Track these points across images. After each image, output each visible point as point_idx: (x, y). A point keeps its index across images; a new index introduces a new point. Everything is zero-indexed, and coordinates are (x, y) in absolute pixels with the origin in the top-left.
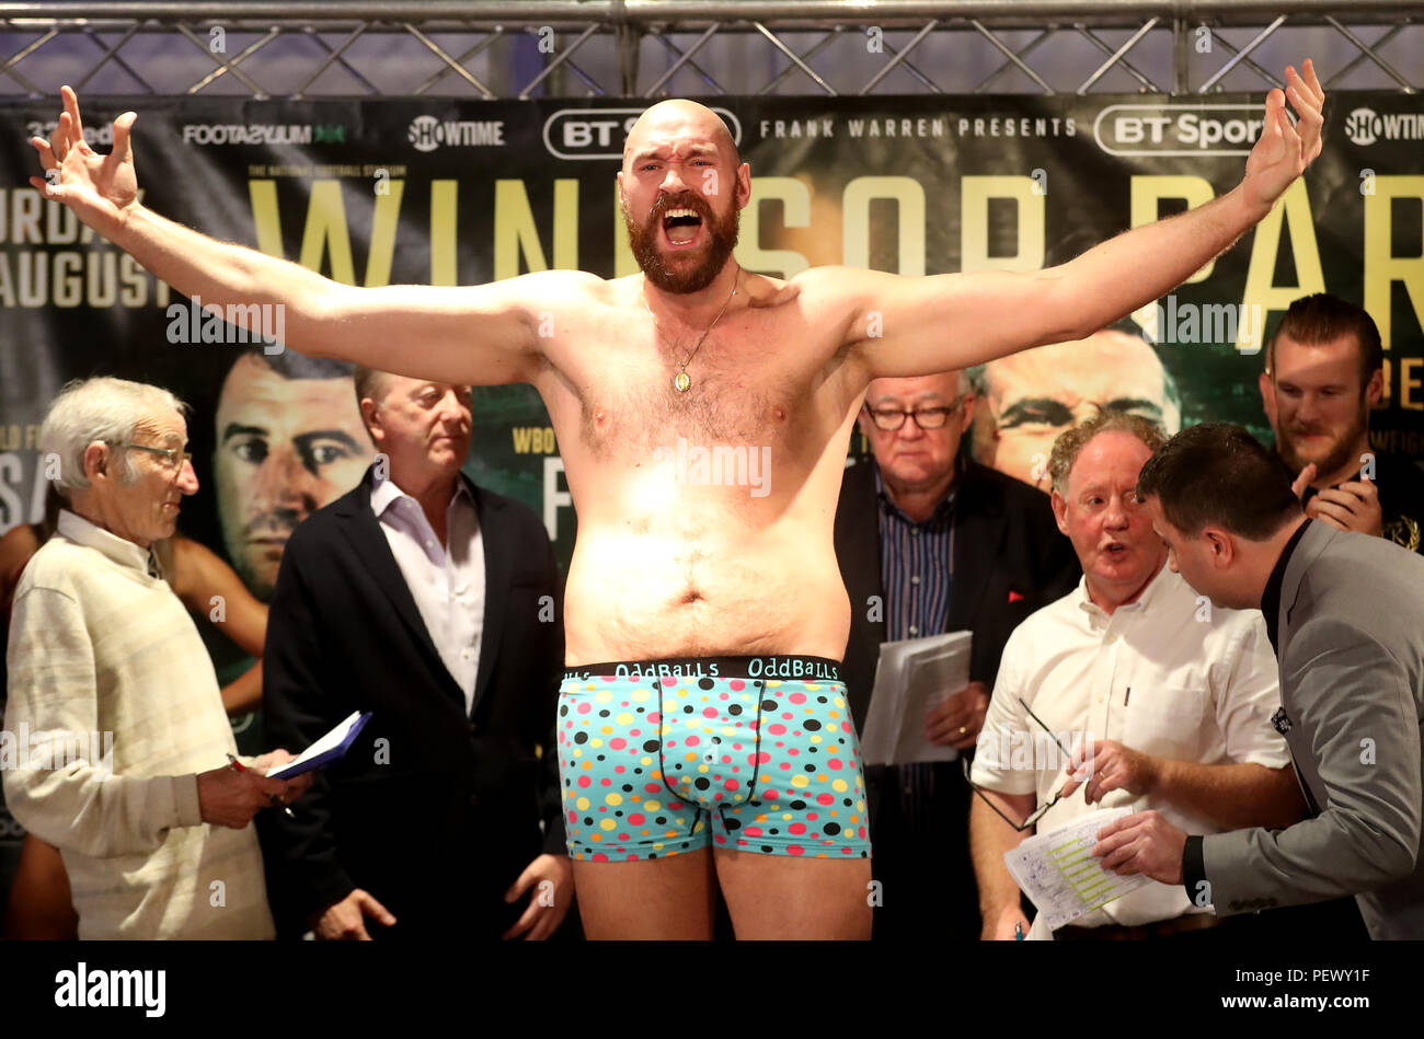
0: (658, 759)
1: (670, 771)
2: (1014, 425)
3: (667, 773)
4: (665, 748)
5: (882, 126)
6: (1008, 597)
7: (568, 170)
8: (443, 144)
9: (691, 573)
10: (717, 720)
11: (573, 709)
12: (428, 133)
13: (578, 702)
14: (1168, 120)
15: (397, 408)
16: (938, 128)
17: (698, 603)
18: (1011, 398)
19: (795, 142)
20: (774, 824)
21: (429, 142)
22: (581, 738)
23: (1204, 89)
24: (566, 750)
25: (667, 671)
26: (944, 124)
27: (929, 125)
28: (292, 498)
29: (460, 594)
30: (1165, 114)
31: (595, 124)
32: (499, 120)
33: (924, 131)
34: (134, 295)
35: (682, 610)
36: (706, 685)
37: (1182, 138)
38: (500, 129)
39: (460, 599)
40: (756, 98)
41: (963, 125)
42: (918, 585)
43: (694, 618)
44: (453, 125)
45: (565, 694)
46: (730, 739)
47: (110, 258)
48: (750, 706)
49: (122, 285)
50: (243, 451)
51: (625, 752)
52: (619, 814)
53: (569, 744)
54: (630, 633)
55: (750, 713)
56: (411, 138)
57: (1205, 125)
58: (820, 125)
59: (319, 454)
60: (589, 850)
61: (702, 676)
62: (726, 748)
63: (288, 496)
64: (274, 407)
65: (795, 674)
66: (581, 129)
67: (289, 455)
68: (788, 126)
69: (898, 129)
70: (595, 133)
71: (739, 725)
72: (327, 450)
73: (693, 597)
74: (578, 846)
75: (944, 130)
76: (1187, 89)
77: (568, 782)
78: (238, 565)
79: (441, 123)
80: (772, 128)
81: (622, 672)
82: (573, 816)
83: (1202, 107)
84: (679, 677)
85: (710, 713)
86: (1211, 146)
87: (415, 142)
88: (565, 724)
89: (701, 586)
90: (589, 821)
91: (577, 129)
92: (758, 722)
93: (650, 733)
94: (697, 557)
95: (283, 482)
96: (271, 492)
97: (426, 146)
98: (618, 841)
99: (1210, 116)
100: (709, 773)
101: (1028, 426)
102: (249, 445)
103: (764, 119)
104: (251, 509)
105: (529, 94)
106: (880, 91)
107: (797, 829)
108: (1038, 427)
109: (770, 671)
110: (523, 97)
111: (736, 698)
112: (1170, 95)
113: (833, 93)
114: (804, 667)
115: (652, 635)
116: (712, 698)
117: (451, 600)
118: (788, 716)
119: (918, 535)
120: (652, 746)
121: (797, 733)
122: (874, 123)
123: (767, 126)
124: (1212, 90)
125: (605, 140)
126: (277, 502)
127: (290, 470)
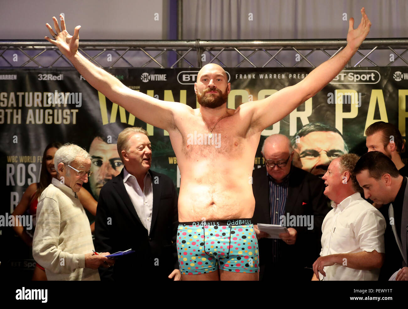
0: (204, 247)
1: (207, 251)
2: (304, 157)
3: (206, 251)
4: (205, 245)
5: (268, 76)
6: (302, 204)
7: (183, 88)
8: (150, 80)
9: (212, 196)
10: (219, 237)
11: (181, 234)
12: (146, 77)
13: (182, 232)
14: (346, 74)
15: (132, 152)
16: (283, 76)
17: (214, 205)
18: (303, 149)
19: (245, 80)
20: (232, 264)
21: (146, 80)
22: (184, 242)
23: (355, 66)
24: (179, 245)
25: (206, 224)
26: (285, 75)
27: (281, 75)
28: (109, 176)
29: (146, 203)
30: (345, 73)
31: (191, 75)
32: (165, 74)
33: (279, 77)
34: (67, 121)
35: (210, 207)
36: (216, 228)
37: (349, 79)
38: (165, 76)
39: (146, 204)
40: (234, 68)
41: (290, 76)
42: (278, 201)
43: (213, 210)
44: (153, 75)
45: (179, 230)
46: (222, 242)
47: (60, 111)
48: (228, 233)
49: (63, 118)
50: (96, 163)
51: (195, 246)
52: (195, 262)
53: (180, 243)
54: (196, 213)
55: (228, 235)
56: (142, 79)
57: (355, 76)
58: (252, 75)
59: (116, 164)
60: (187, 272)
61: (215, 225)
62: (221, 244)
63: (108, 175)
64: (104, 151)
65: (240, 224)
66: (187, 76)
67: (108, 164)
68: (243, 76)
69: (273, 76)
70: (191, 77)
71: (225, 238)
72: (118, 163)
73: (213, 203)
74: (183, 271)
75: (285, 77)
76: (351, 66)
77: (180, 254)
78: (94, 194)
79: (149, 75)
80: (239, 76)
81: (194, 224)
82: (182, 263)
83: (355, 71)
84: (209, 226)
85: (217, 235)
86: (357, 81)
87: (143, 80)
88: (179, 238)
89: (215, 200)
90: (187, 264)
91: (186, 76)
92: (230, 237)
93: (202, 240)
94: (214, 192)
95: (106, 171)
96: (103, 174)
97: (146, 81)
98: (195, 269)
99: (357, 73)
100: (217, 251)
101: (308, 157)
102: (97, 162)
103: (237, 74)
104: (98, 179)
105: (173, 67)
106: (268, 66)
107: (238, 265)
108: (310, 157)
109: (233, 224)
110: (172, 68)
111: (224, 231)
112: (346, 67)
113: (255, 67)
114: (242, 222)
115: (202, 214)
116: (217, 231)
117: (144, 204)
118: (238, 235)
119: (278, 187)
120: (202, 244)
121: (240, 240)
122: (266, 75)
123: (237, 76)
124: (357, 66)
125: (194, 79)
126: (105, 177)
127: (108, 168)
